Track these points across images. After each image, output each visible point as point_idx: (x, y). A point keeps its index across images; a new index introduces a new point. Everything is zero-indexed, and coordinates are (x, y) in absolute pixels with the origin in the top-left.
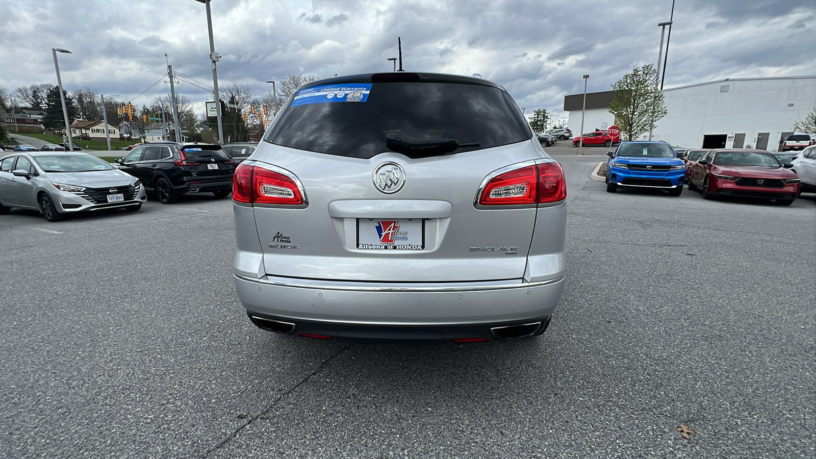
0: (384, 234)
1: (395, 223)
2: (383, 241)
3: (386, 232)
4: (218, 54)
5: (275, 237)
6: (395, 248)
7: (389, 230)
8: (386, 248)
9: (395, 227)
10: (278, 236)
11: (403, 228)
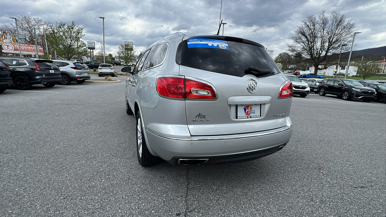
0: (247, 111)
1: (251, 106)
2: (246, 114)
3: (247, 110)
5: (197, 116)
6: (251, 117)
7: (249, 109)
8: (248, 118)
9: (251, 108)
10: (199, 115)
11: (254, 108)
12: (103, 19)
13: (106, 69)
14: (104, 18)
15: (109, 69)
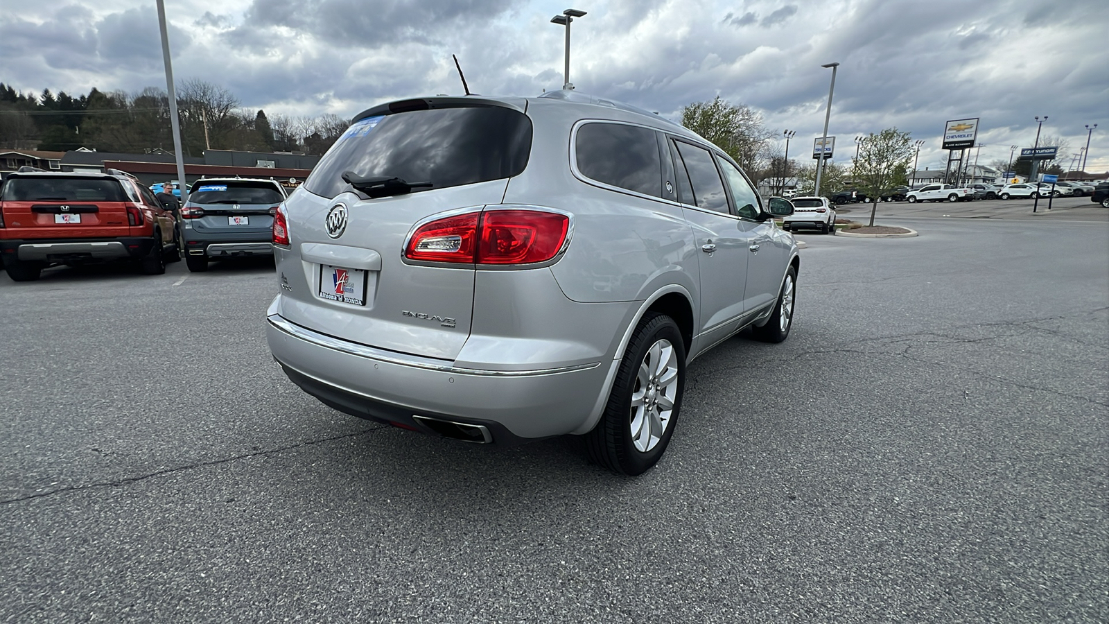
0: (338, 283)
1: (345, 272)
2: (337, 291)
4: (572, 84)
6: (343, 300)
8: (338, 299)
9: (346, 277)
10: (282, 276)
11: (351, 279)
12: (835, 69)
13: (805, 211)
14: (838, 64)
15: (812, 211)
